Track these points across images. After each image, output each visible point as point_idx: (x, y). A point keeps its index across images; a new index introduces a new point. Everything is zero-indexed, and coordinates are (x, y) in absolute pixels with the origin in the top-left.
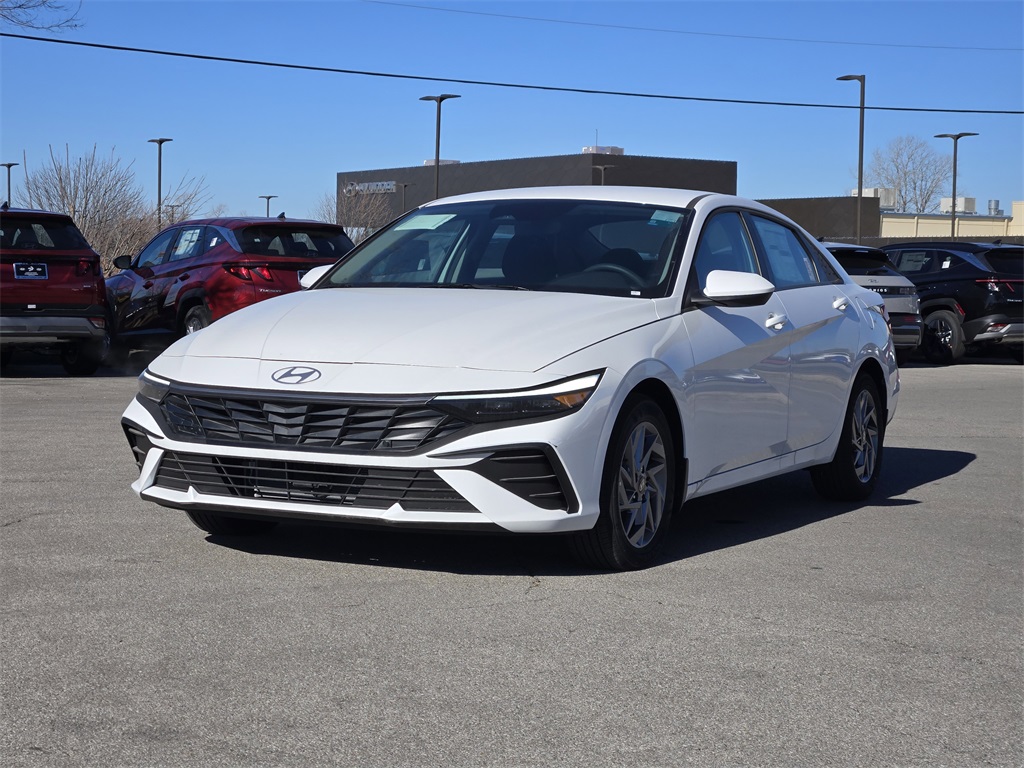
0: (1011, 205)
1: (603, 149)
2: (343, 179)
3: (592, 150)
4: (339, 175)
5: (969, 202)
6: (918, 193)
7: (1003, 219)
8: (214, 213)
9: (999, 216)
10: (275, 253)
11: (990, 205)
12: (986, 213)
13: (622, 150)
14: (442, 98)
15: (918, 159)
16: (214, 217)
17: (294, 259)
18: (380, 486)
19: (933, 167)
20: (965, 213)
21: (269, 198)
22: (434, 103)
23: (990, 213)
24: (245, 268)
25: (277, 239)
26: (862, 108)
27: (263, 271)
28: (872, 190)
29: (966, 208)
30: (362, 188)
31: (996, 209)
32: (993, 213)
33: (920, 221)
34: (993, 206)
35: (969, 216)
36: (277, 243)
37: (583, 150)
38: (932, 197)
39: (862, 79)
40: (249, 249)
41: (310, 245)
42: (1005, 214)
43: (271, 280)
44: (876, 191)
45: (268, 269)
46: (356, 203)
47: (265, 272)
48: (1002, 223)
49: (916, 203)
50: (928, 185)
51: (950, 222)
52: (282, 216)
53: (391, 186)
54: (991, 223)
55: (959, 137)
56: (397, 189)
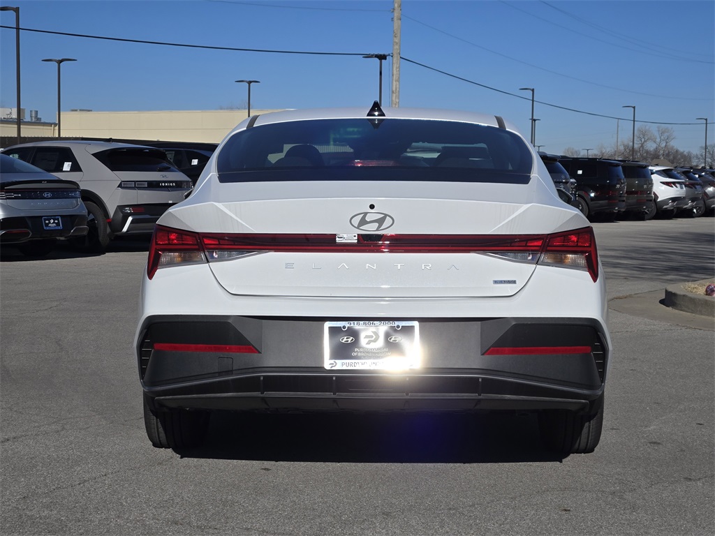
11: (31, 114)
12: (29, 120)
23: (32, 119)
31: (36, 117)
32: (35, 120)
39: (17, 10)
54: (42, 127)
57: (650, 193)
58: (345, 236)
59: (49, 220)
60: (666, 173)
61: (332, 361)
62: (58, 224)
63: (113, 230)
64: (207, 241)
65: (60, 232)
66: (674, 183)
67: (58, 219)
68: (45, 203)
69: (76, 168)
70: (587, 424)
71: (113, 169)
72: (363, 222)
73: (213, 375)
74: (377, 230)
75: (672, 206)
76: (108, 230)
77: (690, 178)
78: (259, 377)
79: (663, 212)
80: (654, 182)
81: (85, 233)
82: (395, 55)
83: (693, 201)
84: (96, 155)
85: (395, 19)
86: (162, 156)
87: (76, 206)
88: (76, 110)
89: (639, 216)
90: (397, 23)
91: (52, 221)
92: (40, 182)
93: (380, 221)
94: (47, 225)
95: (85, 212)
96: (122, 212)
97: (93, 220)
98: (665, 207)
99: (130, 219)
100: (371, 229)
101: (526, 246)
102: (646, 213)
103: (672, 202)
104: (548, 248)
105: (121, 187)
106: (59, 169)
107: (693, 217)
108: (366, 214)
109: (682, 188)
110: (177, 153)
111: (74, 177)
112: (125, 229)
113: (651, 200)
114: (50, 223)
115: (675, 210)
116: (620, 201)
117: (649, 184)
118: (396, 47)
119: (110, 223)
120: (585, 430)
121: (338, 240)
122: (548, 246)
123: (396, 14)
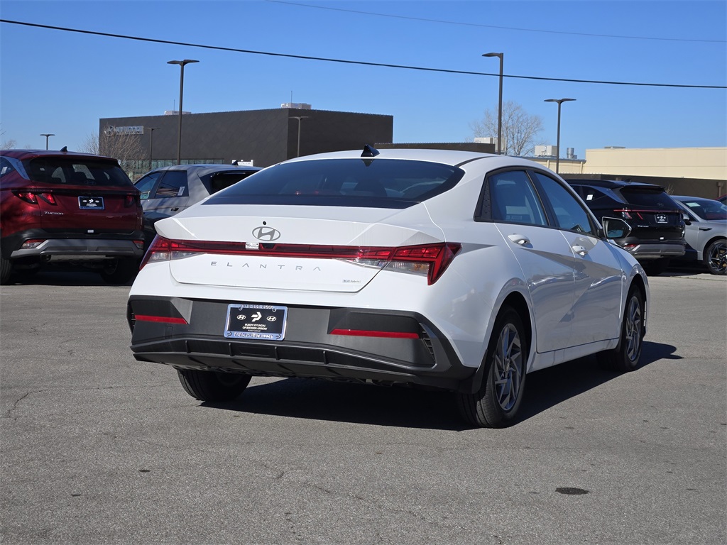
0: (585, 152)
1: (296, 105)
2: (104, 123)
3: (288, 106)
4: (101, 120)
6: (516, 141)
7: (579, 161)
8: (6, 146)
9: (574, 159)
10: (58, 181)
11: (568, 152)
12: (566, 158)
13: (310, 106)
14: (185, 63)
15: (516, 118)
16: (6, 149)
17: (74, 187)
19: (526, 124)
20: (551, 156)
21: (48, 136)
22: (179, 66)
23: (568, 157)
24: (32, 193)
25: (60, 169)
26: (501, 76)
27: (47, 196)
28: (489, 138)
30: (118, 131)
31: (572, 154)
32: (570, 157)
34: (570, 152)
35: (560, 159)
36: (58, 172)
37: (282, 106)
38: (525, 144)
39: (501, 56)
40: (36, 177)
41: (89, 175)
42: (578, 158)
43: (55, 204)
44: (491, 140)
45: (52, 194)
46: (115, 141)
47: (50, 198)
48: (578, 165)
49: (515, 148)
50: (523, 136)
51: (556, 164)
52: (65, 149)
53: (141, 129)
55: (562, 101)
56: (144, 132)
58: (251, 244)
61: (229, 332)
64: (173, 245)
70: (478, 402)
72: (261, 234)
73: (161, 338)
74: (271, 240)
78: (185, 340)
88: (610, 148)
93: (272, 233)
100: (266, 239)
101: (376, 255)
104: (395, 258)
108: (261, 228)
120: (478, 408)
121: (247, 247)
122: (395, 256)
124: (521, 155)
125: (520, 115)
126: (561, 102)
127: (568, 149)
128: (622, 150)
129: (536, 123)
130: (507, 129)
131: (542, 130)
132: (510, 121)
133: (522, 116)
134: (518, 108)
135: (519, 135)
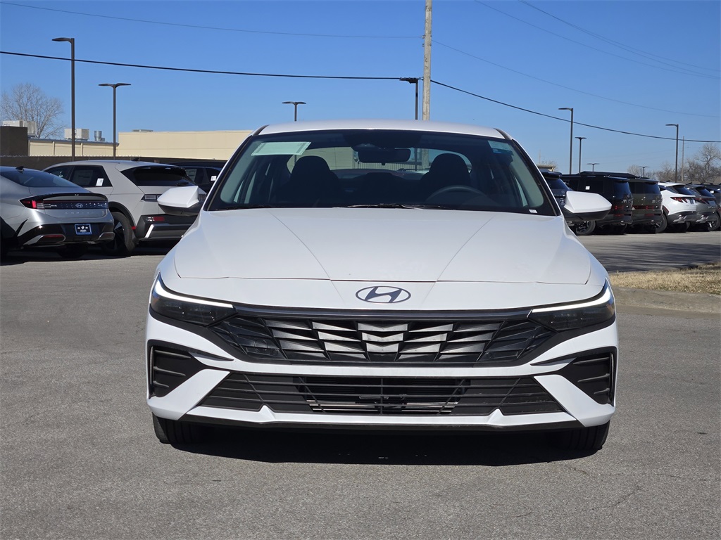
5: (85, 132)
9: (103, 142)
11: (95, 135)
12: (94, 140)
15: (35, 100)
18: (480, 395)
19: (45, 107)
20: (82, 139)
23: (96, 140)
26: (73, 60)
28: (18, 122)
29: (82, 136)
31: (100, 137)
32: (98, 140)
33: (56, 145)
34: (98, 135)
35: (85, 142)
38: (45, 127)
39: (72, 41)
42: (106, 141)
44: (21, 123)
50: (42, 119)
51: (71, 145)
54: (104, 147)
57: (658, 208)
59: (81, 226)
60: (677, 189)
62: (88, 230)
63: (138, 237)
65: (91, 237)
66: (684, 198)
67: (88, 226)
68: (77, 212)
69: (107, 183)
71: (138, 184)
75: (683, 220)
76: (134, 236)
77: (703, 194)
79: (673, 226)
80: (663, 197)
81: (112, 238)
82: (425, 79)
83: (705, 216)
84: (124, 173)
85: (426, 45)
86: (182, 173)
87: (105, 216)
88: (138, 131)
89: (650, 230)
90: (427, 48)
91: (83, 228)
92: (73, 194)
94: (79, 231)
95: (112, 221)
96: (145, 221)
97: (121, 228)
98: (675, 221)
99: (152, 227)
102: (657, 227)
103: (682, 216)
105: (145, 200)
106: (93, 184)
107: (708, 231)
109: (692, 203)
110: (199, 171)
111: (105, 191)
112: (148, 235)
113: (660, 215)
114: (81, 229)
115: (688, 224)
116: (625, 215)
117: (658, 199)
118: (427, 71)
119: (135, 230)
123: (427, 40)
124: (41, 138)
125: (39, 97)
126: (115, 86)
127: (95, 132)
128: (150, 133)
129: (56, 106)
130: (26, 111)
131: (62, 112)
132: (29, 104)
133: (41, 98)
134: (37, 90)
135: (39, 117)
